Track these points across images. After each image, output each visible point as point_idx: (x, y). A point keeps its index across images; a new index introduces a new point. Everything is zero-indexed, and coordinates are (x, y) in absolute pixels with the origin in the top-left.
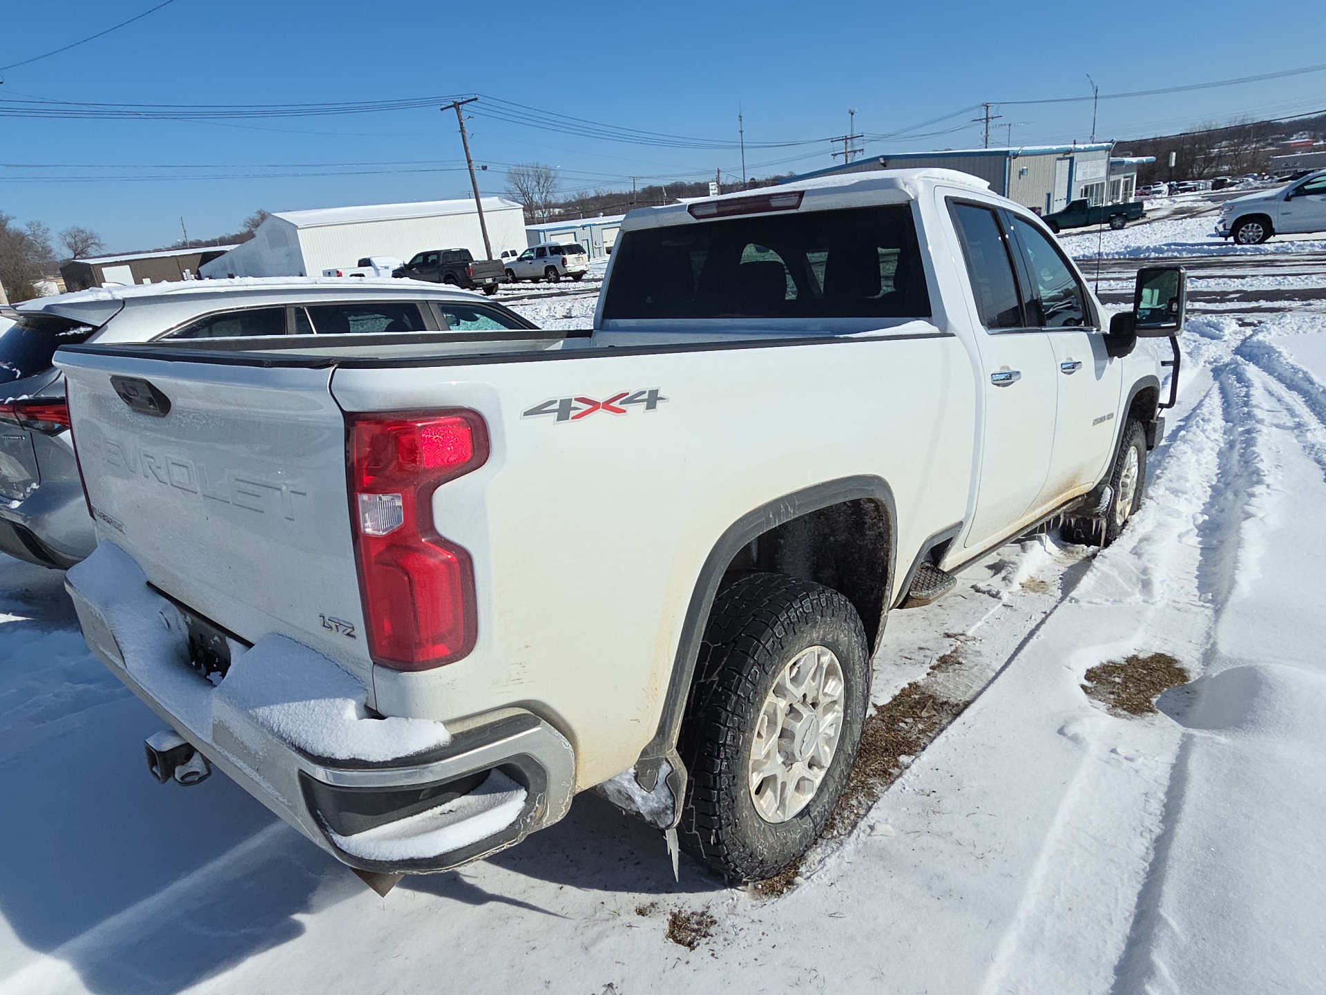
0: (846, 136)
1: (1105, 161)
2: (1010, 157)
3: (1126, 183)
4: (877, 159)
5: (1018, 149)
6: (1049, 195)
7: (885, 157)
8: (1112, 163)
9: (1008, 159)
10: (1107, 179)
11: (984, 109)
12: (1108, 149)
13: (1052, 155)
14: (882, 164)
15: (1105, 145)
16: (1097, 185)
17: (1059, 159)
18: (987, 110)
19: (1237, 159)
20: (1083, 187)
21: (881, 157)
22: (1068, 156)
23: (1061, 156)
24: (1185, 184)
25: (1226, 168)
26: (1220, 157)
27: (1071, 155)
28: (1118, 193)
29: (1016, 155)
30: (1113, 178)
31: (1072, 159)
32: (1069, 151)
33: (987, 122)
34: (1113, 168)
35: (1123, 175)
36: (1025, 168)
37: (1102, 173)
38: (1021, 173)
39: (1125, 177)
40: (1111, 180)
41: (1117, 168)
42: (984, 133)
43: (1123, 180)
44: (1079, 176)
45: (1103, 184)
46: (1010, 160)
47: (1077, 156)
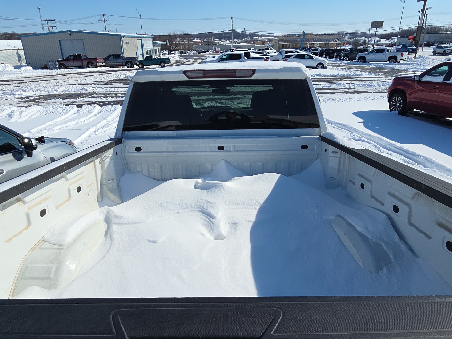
0: (47, 20)
1: (152, 42)
2: (122, 37)
3: (159, 50)
4: (67, 31)
5: (124, 34)
6: (137, 53)
7: (70, 31)
8: (154, 43)
9: (121, 38)
10: (153, 48)
11: (102, 16)
12: (152, 38)
13: (135, 38)
14: (69, 34)
15: (151, 36)
16: (151, 50)
18: (104, 17)
19: (184, 44)
20: (146, 51)
21: (68, 31)
22: (140, 38)
23: (138, 39)
24: (172, 52)
25: (182, 47)
26: (179, 43)
27: (141, 39)
28: (157, 53)
29: (124, 37)
30: (155, 48)
31: (141, 40)
32: (141, 37)
33: (105, 22)
34: (154, 45)
37: (152, 46)
38: (126, 43)
39: (158, 48)
40: (155, 49)
41: (156, 45)
42: (104, 25)
44: (145, 47)
46: (122, 38)
47: (143, 39)
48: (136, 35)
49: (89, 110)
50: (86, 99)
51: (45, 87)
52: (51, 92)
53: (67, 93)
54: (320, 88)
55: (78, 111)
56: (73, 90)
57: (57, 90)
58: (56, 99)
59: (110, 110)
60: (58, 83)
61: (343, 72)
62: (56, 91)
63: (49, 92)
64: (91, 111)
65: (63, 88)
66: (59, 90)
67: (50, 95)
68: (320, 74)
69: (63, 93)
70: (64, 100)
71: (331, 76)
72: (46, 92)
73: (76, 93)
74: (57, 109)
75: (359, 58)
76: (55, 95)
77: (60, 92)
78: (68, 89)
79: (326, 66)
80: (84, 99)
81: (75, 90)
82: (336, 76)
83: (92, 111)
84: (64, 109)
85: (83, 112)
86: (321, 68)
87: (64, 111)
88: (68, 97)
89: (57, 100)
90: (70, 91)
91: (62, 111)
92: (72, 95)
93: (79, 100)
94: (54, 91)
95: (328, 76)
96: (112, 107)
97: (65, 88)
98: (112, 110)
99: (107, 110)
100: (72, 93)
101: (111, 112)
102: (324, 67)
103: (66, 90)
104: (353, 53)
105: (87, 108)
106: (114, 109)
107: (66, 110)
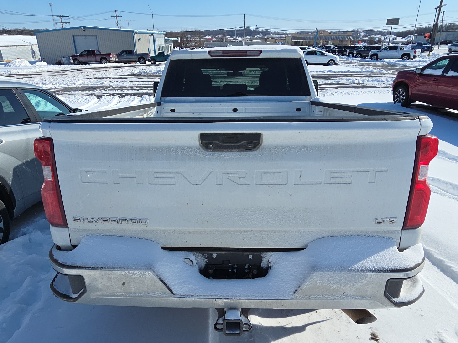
0: (60, 16)
1: (164, 38)
2: (134, 33)
3: (170, 46)
4: (80, 27)
5: (137, 30)
6: (149, 49)
7: (84, 27)
8: (166, 39)
9: (134, 34)
12: (164, 34)
13: (147, 34)
14: (83, 30)
15: (163, 32)
16: (162, 46)
17: (150, 36)
18: (116, 13)
19: (195, 41)
20: (158, 47)
21: (82, 27)
22: (152, 35)
23: (150, 35)
24: (183, 49)
25: (193, 44)
26: (191, 40)
27: (153, 35)
28: (169, 50)
29: (136, 33)
30: (167, 45)
31: (154, 36)
32: (153, 34)
33: (117, 18)
34: (166, 41)
35: (169, 44)
36: (140, 38)
37: (163, 43)
38: (139, 40)
39: (170, 45)
40: (166, 45)
42: (116, 22)
43: (169, 46)
44: (157, 43)
45: (164, 46)
46: (135, 34)
47: (155, 35)
48: (148, 31)
49: (109, 100)
50: (103, 91)
51: (64, 81)
52: (70, 85)
53: (85, 86)
54: (330, 83)
55: (99, 101)
56: (90, 83)
57: (76, 83)
58: (75, 91)
59: (128, 100)
60: (75, 77)
61: (354, 68)
62: (74, 84)
63: (67, 85)
64: (110, 101)
65: (81, 82)
66: (77, 84)
67: (68, 88)
68: (331, 70)
69: (81, 86)
70: (84, 92)
71: (342, 72)
72: (64, 85)
73: (93, 86)
74: (79, 99)
75: (372, 56)
76: (74, 87)
77: (78, 85)
78: (85, 82)
79: (338, 63)
80: (102, 92)
81: (92, 83)
82: (347, 72)
83: (112, 101)
84: (86, 99)
85: (103, 102)
86: (332, 65)
87: (86, 101)
88: (86, 90)
89: (77, 92)
90: (87, 84)
91: (84, 101)
92: (90, 88)
93: (98, 92)
94: (72, 84)
95: (339, 72)
96: (130, 98)
97: (83, 82)
98: (130, 100)
99: (126, 100)
100: (89, 86)
101: (130, 102)
102: (335, 64)
103: (84, 83)
104: (365, 50)
105: (107, 99)
106: (132, 100)
107: (88, 100)
